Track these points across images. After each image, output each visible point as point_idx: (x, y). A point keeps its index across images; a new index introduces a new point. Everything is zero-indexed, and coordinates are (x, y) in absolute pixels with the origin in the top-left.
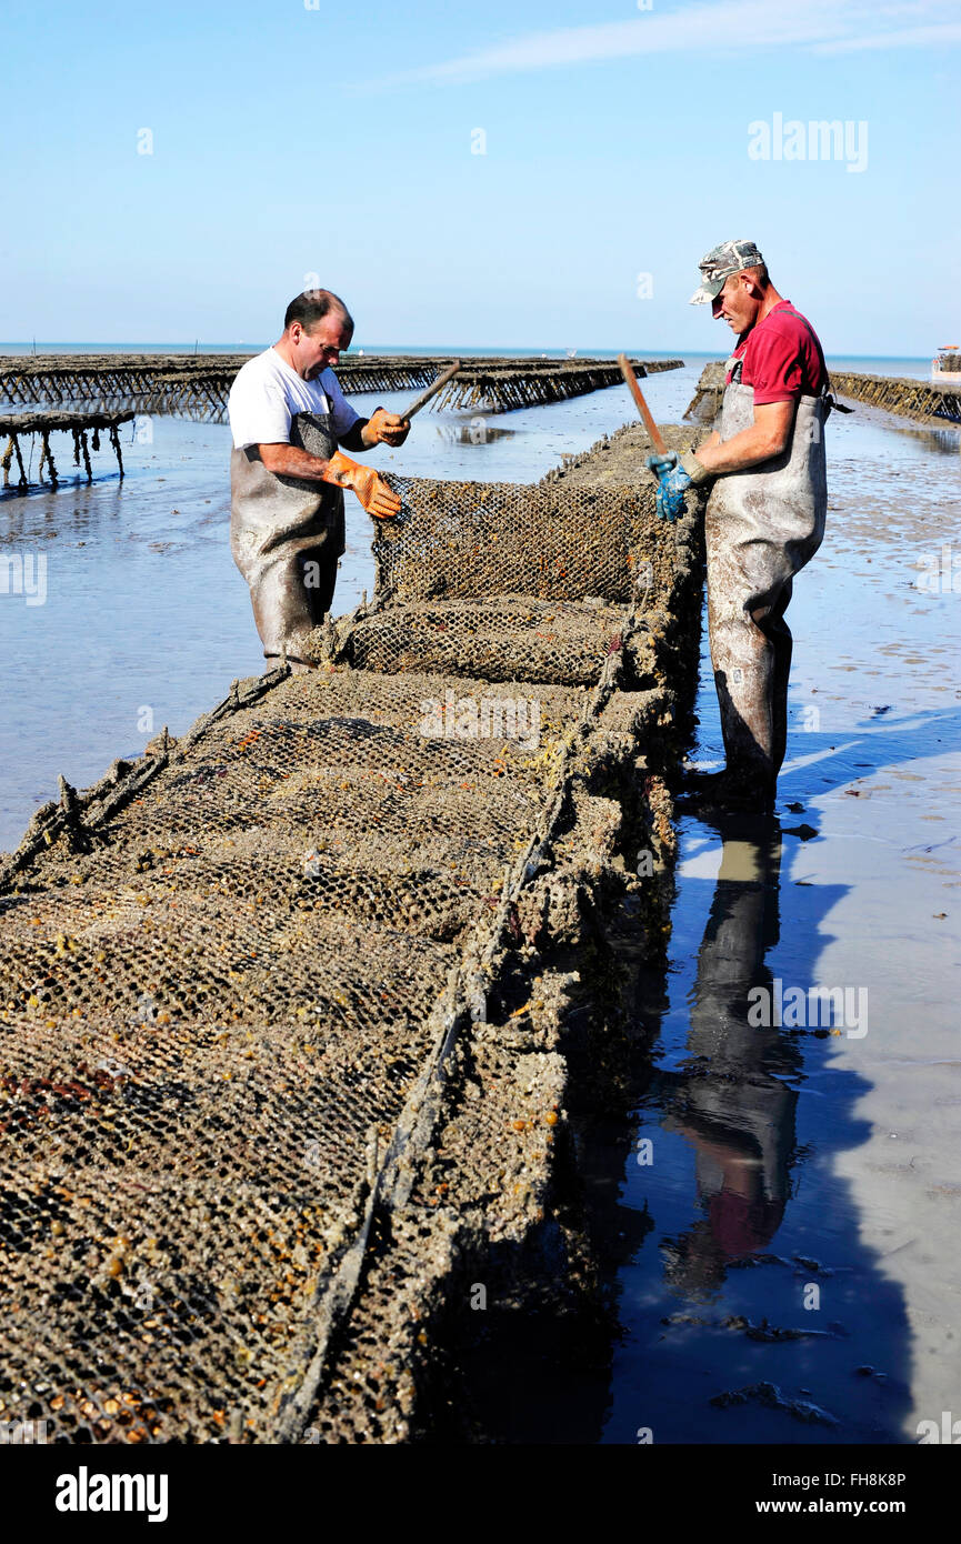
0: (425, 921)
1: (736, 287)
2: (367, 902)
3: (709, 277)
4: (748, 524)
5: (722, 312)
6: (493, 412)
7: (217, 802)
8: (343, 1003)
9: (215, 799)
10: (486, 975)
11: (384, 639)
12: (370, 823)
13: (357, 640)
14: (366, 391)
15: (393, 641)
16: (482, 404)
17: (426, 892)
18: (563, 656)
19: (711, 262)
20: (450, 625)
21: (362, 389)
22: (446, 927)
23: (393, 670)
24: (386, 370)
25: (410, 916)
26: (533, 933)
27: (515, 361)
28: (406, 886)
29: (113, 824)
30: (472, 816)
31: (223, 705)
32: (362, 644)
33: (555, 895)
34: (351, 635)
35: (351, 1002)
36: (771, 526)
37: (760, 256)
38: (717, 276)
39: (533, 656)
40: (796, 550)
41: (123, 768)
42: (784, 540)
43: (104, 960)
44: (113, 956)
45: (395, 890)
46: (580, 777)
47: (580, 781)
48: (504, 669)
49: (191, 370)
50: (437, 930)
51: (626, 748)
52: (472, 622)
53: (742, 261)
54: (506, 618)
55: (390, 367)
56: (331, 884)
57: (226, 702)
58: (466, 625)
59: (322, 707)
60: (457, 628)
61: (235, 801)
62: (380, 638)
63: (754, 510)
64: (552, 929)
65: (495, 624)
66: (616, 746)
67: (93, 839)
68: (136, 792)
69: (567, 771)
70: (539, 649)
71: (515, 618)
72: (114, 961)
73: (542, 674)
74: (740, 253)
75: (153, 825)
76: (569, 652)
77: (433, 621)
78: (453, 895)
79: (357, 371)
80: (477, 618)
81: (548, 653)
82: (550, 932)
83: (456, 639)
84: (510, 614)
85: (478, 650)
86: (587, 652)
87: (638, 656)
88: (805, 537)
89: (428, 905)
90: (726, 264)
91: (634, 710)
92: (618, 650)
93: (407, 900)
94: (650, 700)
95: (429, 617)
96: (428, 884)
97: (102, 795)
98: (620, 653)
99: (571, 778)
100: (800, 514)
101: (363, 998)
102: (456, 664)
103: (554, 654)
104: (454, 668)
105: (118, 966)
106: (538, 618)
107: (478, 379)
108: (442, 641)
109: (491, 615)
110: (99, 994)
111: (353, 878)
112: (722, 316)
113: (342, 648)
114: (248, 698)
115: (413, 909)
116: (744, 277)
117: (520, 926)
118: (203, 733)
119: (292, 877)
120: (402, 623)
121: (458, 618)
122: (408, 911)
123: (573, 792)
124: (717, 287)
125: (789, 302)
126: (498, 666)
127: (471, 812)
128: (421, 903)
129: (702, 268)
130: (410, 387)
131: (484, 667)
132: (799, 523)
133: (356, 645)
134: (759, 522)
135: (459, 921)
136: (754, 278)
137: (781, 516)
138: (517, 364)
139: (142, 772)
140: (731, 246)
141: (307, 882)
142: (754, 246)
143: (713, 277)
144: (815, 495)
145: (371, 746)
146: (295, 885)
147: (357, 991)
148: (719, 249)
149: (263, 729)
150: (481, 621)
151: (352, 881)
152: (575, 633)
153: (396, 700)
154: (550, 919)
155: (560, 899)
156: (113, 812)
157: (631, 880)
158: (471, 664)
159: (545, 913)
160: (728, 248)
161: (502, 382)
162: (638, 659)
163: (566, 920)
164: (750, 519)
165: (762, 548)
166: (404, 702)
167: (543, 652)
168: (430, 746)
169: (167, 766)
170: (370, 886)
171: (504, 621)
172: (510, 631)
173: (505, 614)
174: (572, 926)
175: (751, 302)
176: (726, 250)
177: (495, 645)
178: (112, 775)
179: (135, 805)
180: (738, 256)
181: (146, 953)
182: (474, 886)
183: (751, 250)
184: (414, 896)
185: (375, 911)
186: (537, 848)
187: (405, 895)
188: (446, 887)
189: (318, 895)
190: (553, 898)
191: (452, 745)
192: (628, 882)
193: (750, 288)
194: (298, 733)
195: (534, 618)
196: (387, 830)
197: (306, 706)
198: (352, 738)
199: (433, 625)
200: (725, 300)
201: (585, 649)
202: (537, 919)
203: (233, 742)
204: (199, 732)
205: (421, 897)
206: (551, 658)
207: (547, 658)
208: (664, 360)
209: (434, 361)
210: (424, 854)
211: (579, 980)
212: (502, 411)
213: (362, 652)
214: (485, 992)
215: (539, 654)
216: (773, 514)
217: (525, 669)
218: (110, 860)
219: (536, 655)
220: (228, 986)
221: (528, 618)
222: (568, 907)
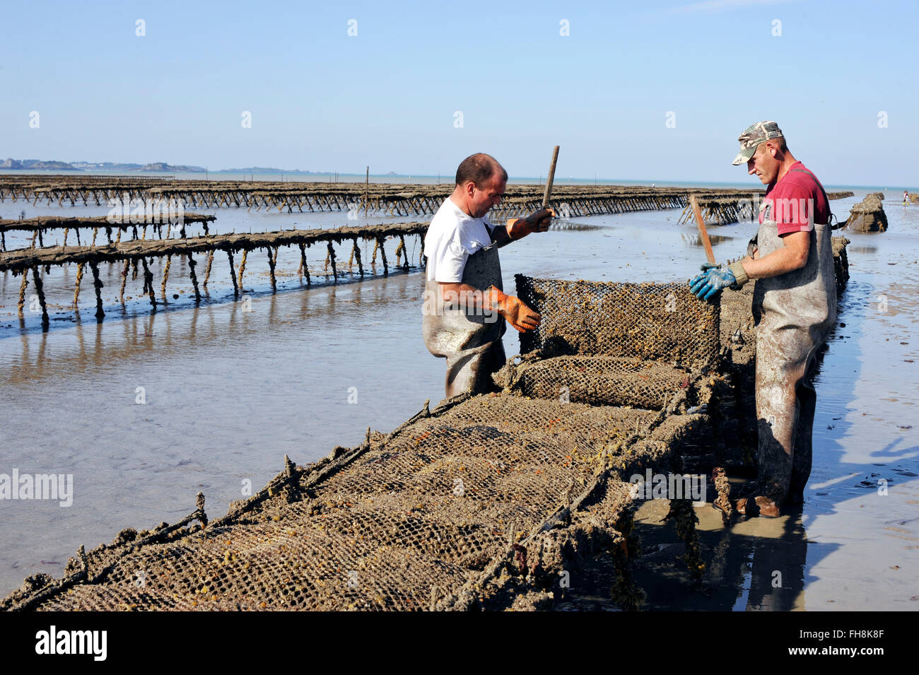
0: (469, 555)
1: (764, 152)
2: (435, 542)
3: (746, 146)
4: (782, 315)
5: (754, 169)
6: (718, 224)
7: (383, 475)
8: (380, 603)
9: (383, 473)
10: (475, 591)
11: (543, 375)
12: (470, 492)
13: (527, 376)
14: (641, 210)
15: (549, 377)
16: (713, 219)
17: (473, 538)
18: (653, 390)
19: (747, 135)
20: (588, 368)
21: (638, 208)
22: (479, 560)
23: (549, 395)
24: (655, 197)
25: (461, 552)
26: (533, 567)
27: (741, 191)
28: (461, 533)
29: (322, 485)
30: (534, 491)
31: (417, 415)
32: (530, 378)
33: (547, 544)
34: (524, 372)
35: (385, 602)
36: (798, 316)
37: (781, 132)
38: (751, 145)
39: (634, 389)
40: (818, 330)
41: (340, 451)
42: (808, 324)
43: (248, 568)
44: (254, 565)
45: (455, 536)
46: (617, 469)
47: (616, 472)
48: (616, 396)
49: (531, 195)
50: (473, 562)
51: (660, 451)
52: (601, 366)
53: (768, 134)
54: (622, 364)
55: (657, 195)
56: (415, 530)
57: (420, 413)
58: (597, 368)
59: (481, 418)
60: (591, 370)
61: (394, 475)
62: (541, 375)
63: (785, 306)
64: (545, 565)
65: (615, 368)
66: (653, 450)
67: (302, 494)
68: (343, 466)
69: (607, 465)
70: (638, 385)
71: (628, 365)
72: (254, 568)
73: (640, 401)
74: (766, 129)
75: (342, 487)
76: (656, 388)
77: (577, 365)
78: (490, 541)
79: (635, 197)
80: (604, 364)
81: (644, 388)
82: (543, 567)
83: (587, 377)
84: (625, 362)
85: (600, 384)
86: (668, 388)
87: (700, 391)
88: (822, 321)
89: (473, 546)
90: (757, 136)
91: (677, 427)
92: (686, 387)
93: (461, 542)
94: (689, 421)
95: (574, 363)
96: (475, 533)
97: (319, 468)
98: (687, 389)
99: (611, 469)
100: (816, 305)
101: (394, 601)
102: (587, 392)
103: (647, 388)
104: (585, 395)
105: (255, 571)
106: (642, 365)
107: (708, 204)
108: (578, 378)
109: (613, 362)
110: (241, 587)
111: (430, 526)
112: (755, 172)
113: (518, 380)
114: (437, 411)
115: (464, 547)
116: (769, 145)
117: (526, 562)
118: (400, 432)
119: (393, 523)
120: (558, 365)
121: (592, 364)
122: (461, 549)
123: (609, 479)
124: (751, 152)
125: (800, 162)
126: (612, 395)
127: (534, 489)
128: (470, 544)
129: (741, 140)
130: (670, 208)
131: (604, 395)
132: (817, 312)
133: (527, 379)
134: (789, 314)
135: (487, 557)
136: (776, 146)
137: (804, 308)
138: (741, 193)
139: (351, 454)
140: (760, 125)
141: (402, 528)
142: (776, 125)
143: (748, 146)
144: (827, 291)
145: (493, 444)
146: (394, 529)
147: (392, 596)
148: (752, 127)
149: (433, 431)
150: (607, 366)
151: (428, 529)
152: (662, 376)
153: (526, 416)
154: (543, 559)
155: (549, 547)
156: (324, 478)
157: (617, 536)
158: (596, 392)
159: (541, 555)
160: (759, 125)
161: (725, 205)
162: (700, 394)
163: (554, 559)
164: (783, 312)
165: (793, 331)
166: (531, 417)
167: (640, 387)
168: (528, 446)
169: (368, 451)
170: (439, 532)
171: (621, 366)
172: (623, 373)
173: (621, 362)
174: (557, 564)
175: (774, 162)
176: (757, 127)
177: (610, 381)
178: (331, 456)
179: (339, 474)
180: (765, 131)
181: (274, 565)
182: (504, 536)
183: (774, 127)
184: (466, 540)
185: (439, 547)
186: (558, 514)
187: (460, 539)
188: (487, 535)
189: (406, 536)
190: (545, 546)
191: (543, 446)
192: (615, 537)
193: (774, 152)
194: (452, 434)
195: (640, 365)
196: (479, 498)
197: (471, 417)
198: (483, 438)
199: (577, 368)
200: (756, 161)
201: (666, 385)
202: (537, 558)
203: (413, 438)
204: (397, 431)
205: (470, 541)
206: (645, 391)
207: (643, 390)
208: (840, 191)
209: (688, 191)
210: (486, 513)
211: (552, 597)
212: (725, 224)
213: (530, 383)
214: (469, 601)
215: (637, 388)
216: (798, 308)
217: (629, 397)
218: (300, 508)
219: (636, 389)
220: (313, 588)
221: (636, 365)
222: (554, 552)
